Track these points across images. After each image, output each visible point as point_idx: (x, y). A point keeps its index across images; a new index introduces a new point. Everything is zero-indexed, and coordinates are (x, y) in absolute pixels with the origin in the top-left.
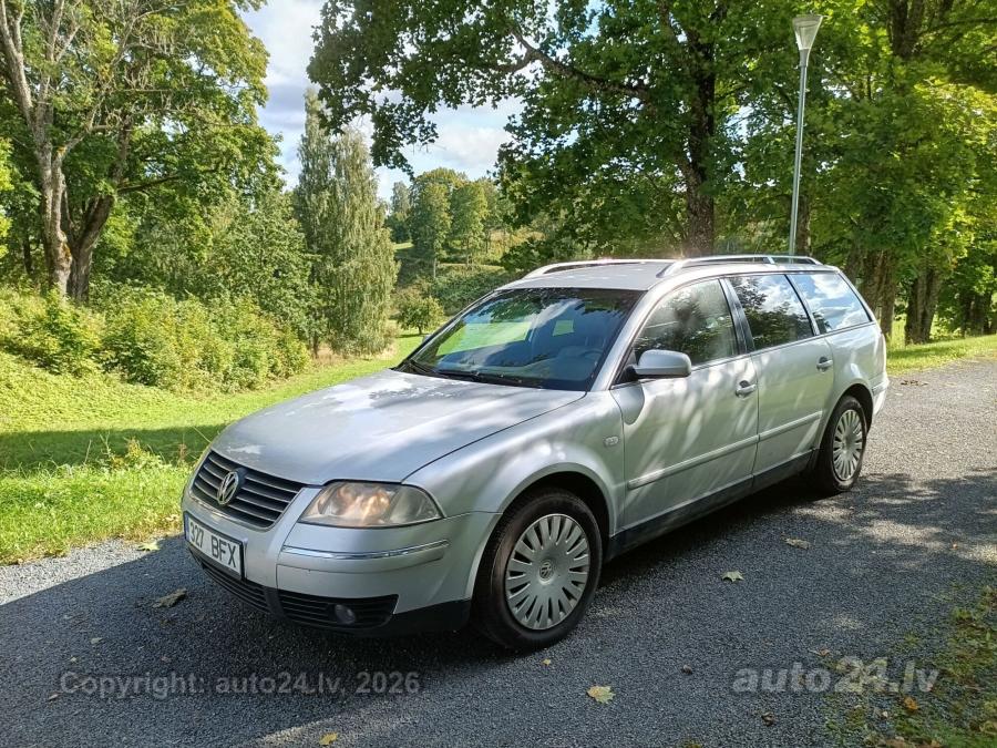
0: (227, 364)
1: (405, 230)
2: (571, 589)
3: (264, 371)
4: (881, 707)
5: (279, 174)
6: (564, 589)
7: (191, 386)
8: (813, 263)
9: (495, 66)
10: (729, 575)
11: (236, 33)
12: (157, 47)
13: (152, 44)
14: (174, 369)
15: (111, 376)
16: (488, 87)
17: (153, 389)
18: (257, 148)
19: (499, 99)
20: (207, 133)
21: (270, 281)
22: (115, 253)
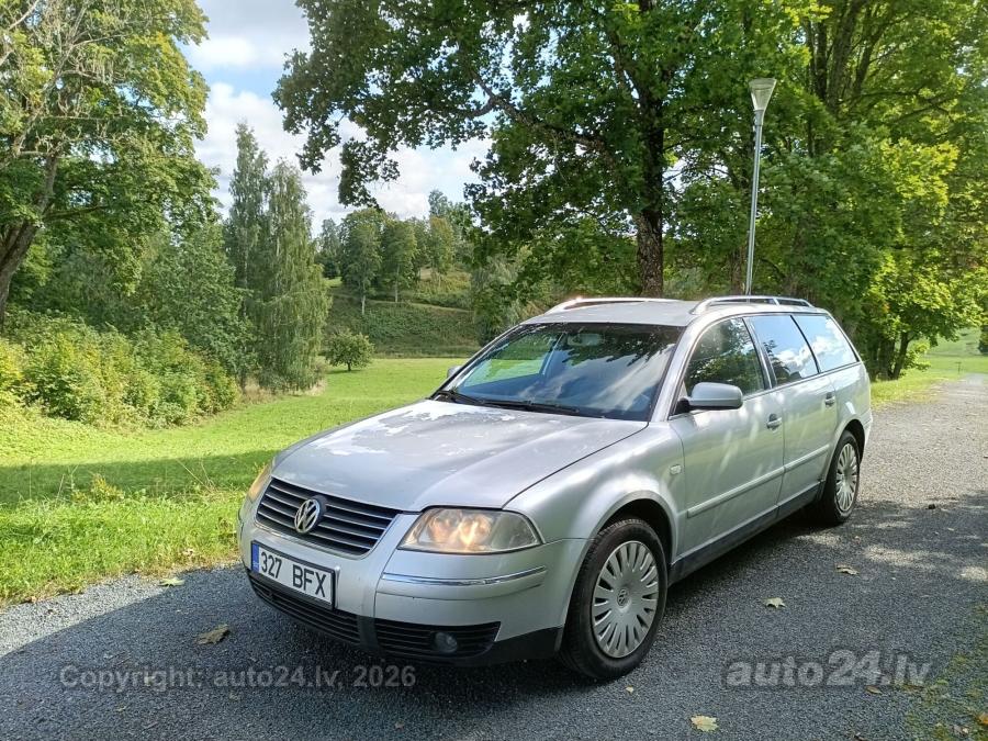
0: (153, 399)
1: (333, 267)
2: (644, 616)
3: (193, 406)
4: (959, 724)
5: (214, 207)
6: (638, 617)
7: (115, 421)
8: (806, 305)
9: (455, 111)
10: (771, 602)
11: (175, 66)
12: (95, 75)
13: (90, 73)
14: (99, 402)
15: (31, 409)
16: (446, 130)
17: (74, 424)
18: (193, 180)
19: (458, 142)
20: (140, 163)
21: (198, 315)
22: (33, 282)
